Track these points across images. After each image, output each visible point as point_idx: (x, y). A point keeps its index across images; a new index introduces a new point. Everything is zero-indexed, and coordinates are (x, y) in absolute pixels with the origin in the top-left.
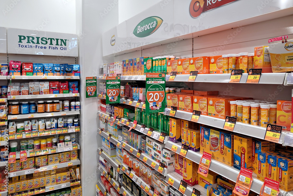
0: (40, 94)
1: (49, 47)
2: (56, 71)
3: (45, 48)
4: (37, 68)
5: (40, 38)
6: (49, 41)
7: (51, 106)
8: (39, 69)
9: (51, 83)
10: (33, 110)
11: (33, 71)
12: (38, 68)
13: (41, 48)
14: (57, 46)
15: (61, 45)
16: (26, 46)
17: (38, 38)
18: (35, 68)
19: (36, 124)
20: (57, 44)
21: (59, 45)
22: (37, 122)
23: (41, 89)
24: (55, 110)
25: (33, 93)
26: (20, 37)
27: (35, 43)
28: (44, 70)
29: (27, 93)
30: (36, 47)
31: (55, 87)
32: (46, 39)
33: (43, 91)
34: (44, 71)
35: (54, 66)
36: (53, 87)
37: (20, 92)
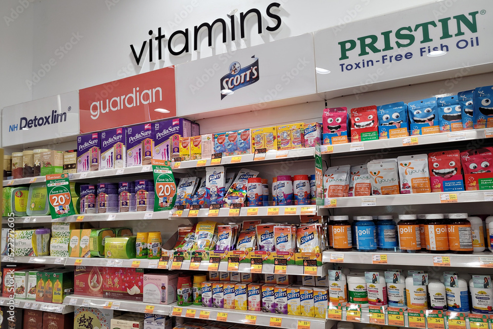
0: (401, 193)
1: (421, 49)
2: (447, 118)
3: (409, 56)
4: (387, 118)
5: (391, 32)
6: (419, 35)
7: (439, 233)
8: (393, 120)
9: (434, 158)
10: (387, 241)
11: (378, 129)
12: (391, 116)
13: (398, 58)
14: (445, 42)
15: (460, 33)
16: (358, 65)
17: (386, 35)
18: (384, 118)
19: (399, 286)
20: (446, 35)
21: (451, 36)
22: (401, 280)
23: (404, 177)
24: (455, 246)
25: (382, 189)
26: (342, 44)
27: (380, 51)
28: (411, 120)
29: (367, 191)
30: (383, 59)
31: (447, 170)
32: (411, 31)
33: (410, 185)
34: (409, 123)
35: (439, 105)
36: (442, 171)
37: (351, 189)
